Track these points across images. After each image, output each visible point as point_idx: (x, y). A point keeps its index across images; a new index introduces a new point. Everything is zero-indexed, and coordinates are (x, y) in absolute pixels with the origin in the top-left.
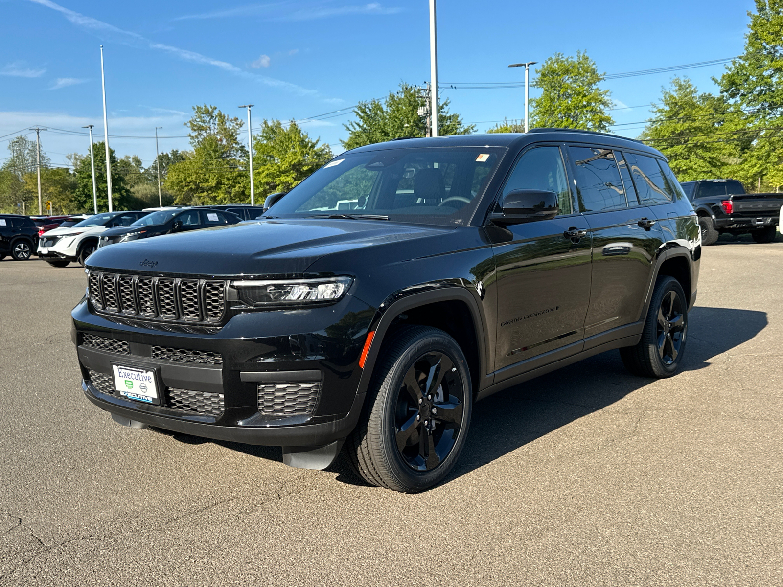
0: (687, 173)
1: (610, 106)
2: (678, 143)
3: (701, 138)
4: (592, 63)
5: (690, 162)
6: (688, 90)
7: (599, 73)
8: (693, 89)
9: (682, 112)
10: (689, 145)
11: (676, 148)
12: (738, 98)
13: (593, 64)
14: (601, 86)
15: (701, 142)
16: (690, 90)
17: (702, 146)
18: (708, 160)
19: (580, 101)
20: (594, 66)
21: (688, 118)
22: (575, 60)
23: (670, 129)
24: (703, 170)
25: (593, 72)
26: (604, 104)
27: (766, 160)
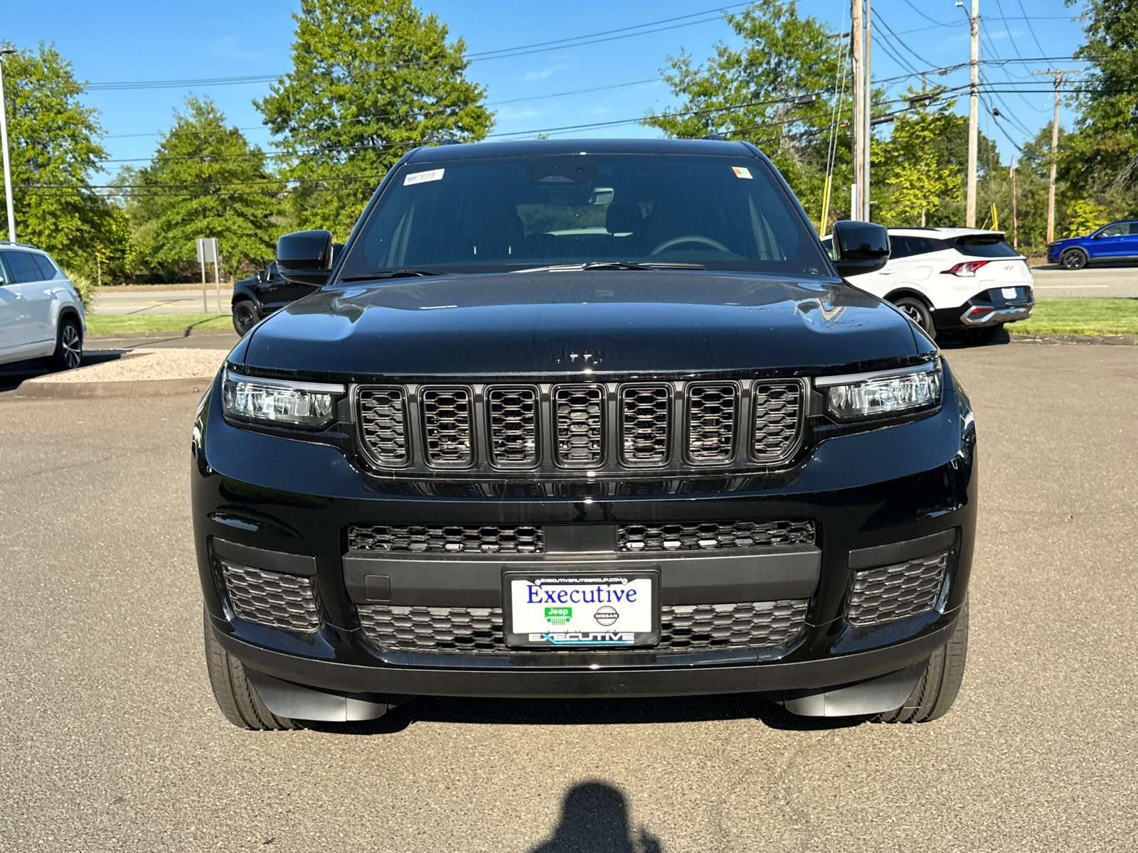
0: (223, 236)
1: (98, 132)
2: (206, 193)
3: (237, 187)
4: (65, 63)
5: (226, 220)
6: (211, 116)
7: (78, 78)
8: (218, 115)
9: (207, 148)
10: (223, 196)
11: (203, 199)
12: (287, 133)
13: (68, 65)
14: (81, 101)
15: (240, 192)
16: (214, 117)
17: (241, 199)
18: (251, 218)
19: (54, 120)
20: (69, 69)
21: (216, 157)
22: (37, 56)
23: (194, 171)
24: (245, 232)
25: (68, 76)
26: (89, 127)
27: (334, 221)
